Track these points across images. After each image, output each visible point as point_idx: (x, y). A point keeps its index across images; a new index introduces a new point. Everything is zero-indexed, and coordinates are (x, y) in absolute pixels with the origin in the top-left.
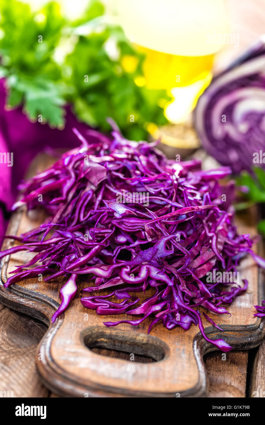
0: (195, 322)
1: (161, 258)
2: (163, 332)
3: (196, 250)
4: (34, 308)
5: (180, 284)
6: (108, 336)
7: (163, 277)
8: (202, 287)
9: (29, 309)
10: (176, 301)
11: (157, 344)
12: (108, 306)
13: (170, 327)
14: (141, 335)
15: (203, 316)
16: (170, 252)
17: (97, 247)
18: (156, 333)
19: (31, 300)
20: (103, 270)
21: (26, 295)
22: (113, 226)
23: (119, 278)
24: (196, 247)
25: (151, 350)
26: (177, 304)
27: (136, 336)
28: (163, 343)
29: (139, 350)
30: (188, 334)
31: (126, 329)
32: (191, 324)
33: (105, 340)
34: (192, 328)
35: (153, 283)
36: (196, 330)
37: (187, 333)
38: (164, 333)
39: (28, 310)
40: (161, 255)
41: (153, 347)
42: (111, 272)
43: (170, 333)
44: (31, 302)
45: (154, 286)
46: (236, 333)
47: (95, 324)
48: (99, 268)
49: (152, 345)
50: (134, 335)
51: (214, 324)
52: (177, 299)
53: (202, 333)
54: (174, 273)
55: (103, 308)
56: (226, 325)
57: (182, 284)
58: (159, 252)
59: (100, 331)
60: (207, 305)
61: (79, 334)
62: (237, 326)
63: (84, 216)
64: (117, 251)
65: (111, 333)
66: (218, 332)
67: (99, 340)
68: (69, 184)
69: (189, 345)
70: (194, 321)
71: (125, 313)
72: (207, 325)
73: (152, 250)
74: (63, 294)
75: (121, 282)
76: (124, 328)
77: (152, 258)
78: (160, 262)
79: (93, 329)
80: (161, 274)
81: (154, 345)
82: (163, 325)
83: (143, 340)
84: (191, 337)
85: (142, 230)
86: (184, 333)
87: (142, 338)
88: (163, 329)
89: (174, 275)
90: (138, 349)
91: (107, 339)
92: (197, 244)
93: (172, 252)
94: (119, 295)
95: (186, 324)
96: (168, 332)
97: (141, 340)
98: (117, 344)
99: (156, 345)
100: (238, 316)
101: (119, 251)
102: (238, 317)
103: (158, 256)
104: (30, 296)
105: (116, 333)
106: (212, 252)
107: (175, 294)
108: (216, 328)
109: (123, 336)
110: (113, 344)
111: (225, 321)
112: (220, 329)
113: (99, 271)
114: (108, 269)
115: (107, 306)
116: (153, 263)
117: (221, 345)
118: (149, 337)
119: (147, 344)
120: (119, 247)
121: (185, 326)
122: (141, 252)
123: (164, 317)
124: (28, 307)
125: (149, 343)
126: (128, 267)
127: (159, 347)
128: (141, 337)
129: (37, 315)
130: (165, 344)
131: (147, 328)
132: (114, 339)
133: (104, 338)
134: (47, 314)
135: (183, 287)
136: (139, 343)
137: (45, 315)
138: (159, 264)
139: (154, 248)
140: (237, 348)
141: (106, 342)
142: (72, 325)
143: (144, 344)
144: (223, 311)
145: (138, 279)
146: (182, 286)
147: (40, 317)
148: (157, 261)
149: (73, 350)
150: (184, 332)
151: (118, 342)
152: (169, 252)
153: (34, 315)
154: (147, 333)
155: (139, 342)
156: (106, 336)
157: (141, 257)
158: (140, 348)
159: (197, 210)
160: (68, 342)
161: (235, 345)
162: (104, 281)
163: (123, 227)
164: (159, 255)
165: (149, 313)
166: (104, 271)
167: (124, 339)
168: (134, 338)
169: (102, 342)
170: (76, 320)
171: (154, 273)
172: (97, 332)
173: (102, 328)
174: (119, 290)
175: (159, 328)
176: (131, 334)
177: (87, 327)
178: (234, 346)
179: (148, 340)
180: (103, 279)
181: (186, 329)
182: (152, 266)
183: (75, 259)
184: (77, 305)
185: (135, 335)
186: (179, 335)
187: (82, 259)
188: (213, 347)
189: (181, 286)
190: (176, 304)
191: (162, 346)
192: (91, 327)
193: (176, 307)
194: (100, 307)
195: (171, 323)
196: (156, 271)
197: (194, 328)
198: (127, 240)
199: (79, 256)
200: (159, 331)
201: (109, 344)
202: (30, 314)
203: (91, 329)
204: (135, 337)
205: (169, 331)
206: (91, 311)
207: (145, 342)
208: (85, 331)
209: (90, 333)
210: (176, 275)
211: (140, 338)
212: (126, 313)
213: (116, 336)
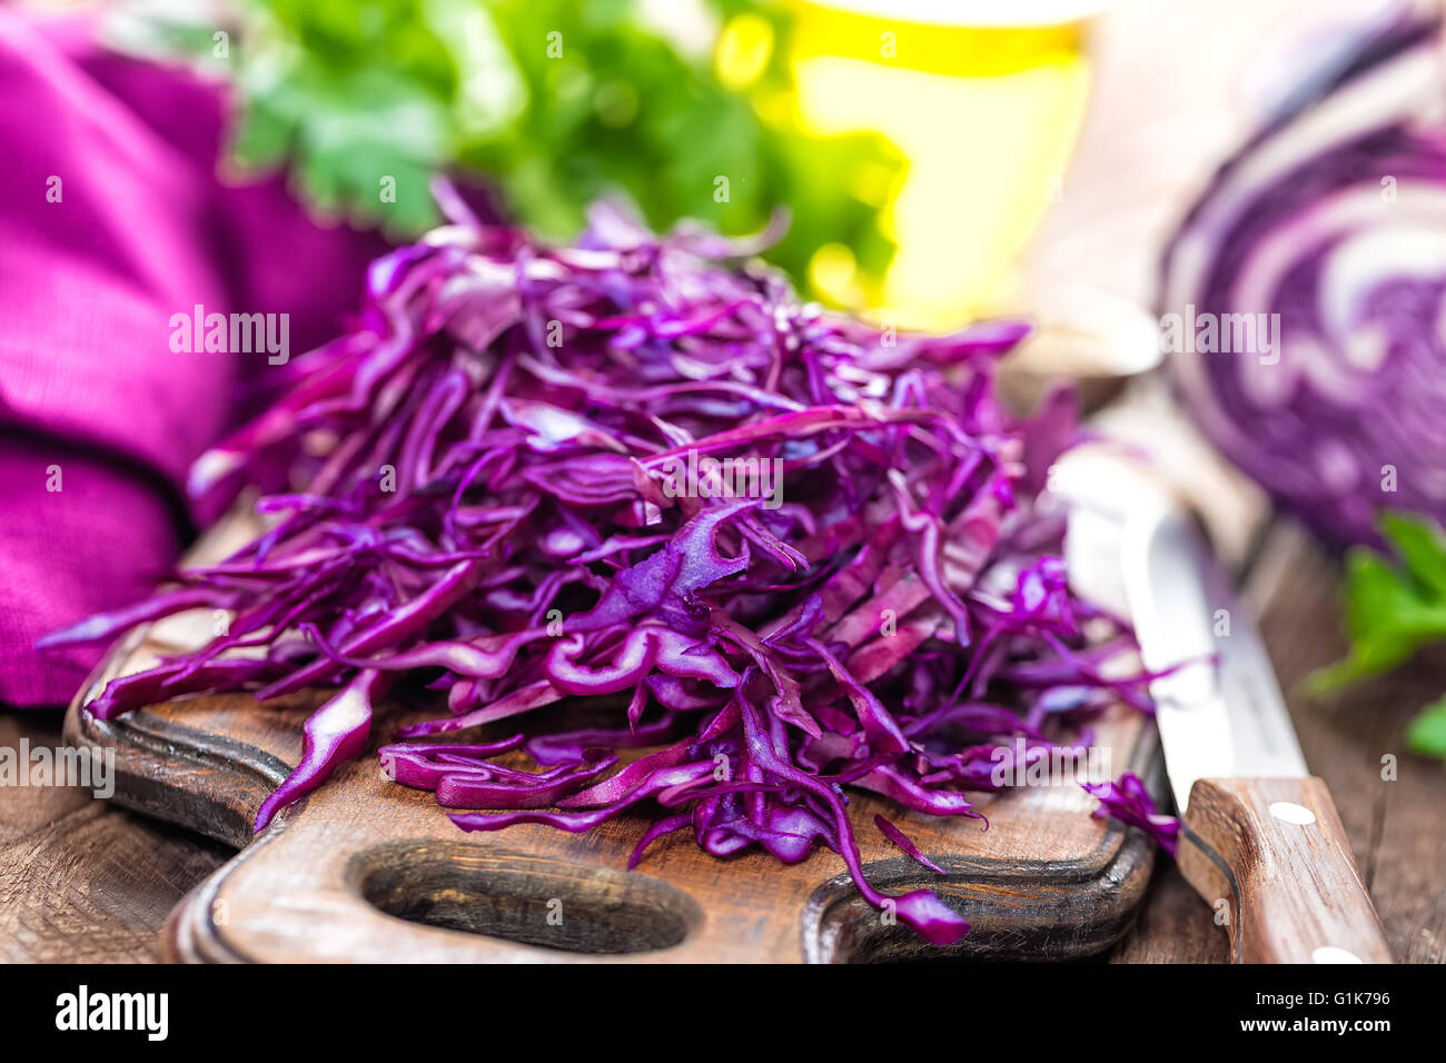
0: (831, 841)
1: (698, 590)
2: (692, 866)
3: (856, 577)
4: (202, 795)
5: (776, 693)
6: (470, 878)
7: (706, 664)
8: (870, 711)
9: (184, 800)
10: (757, 756)
11: (660, 905)
12: (487, 775)
13: (724, 848)
14: (600, 872)
15: (875, 827)
16: (731, 564)
17: (461, 568)
18: (662, 867)
19: (195, 765)
20: (482, 650)
21: (178, 746)
22: (530, 487)
23: (546, 683)
24: (859, 567)
25: (641, 935)
26: (759, 766)
27: (580, 876)
28: (682, 901)
29: (594, 935)
30: (795, 877)
31: (542, 852)
32: (815, 844)
33: (462, 897)
34: (815, 860)
35: (670, 693)
36: (832, 868)
37: (794, 873)
38: (695, 869)
39: (181, 802)
40: (695, 578)
41: (648, 921)
42: (509, 658)
43: (720, 871)
44: (194, 772)
45: (673, 703)
46: (1005, 888)
47: (419, 834)
48: (467, 644)
49: (643, 911)
50: (571, 875)
51: (911, 851)
52: (757, 745)
53: (852, 877)
54: (751, 651)
55: (464, 781)
56: (960, 859)
57: (782, 693)
58: (690, 566)
59: (440, 856)
60: (892, 783)
61: (345, 859)
62: (1008, 861)
63: (433, 467)
64: (547, 588)
65: (481, 865)
66: (929, 882)
67: (436, 897)
68: (384, 358)
69: (789, 907)
70: (828, 836)
71: (554, 806)
72: (880, 854)
73: (663, 563)
74: (314, 733)
75: (551, 697)
76: (538, 850)
77: (666, 594)
78: (696, 607)
79: (411, 847)
80: (699, 655)
81: (651, 912)
82: (699, 845)
83: (606, 892)
84: (806, 884)
85: (632, 496)
86: (780, 873)
87: (605, 886)
88: (694, 859)
89: (751, 660)
90: (592, 932)
91: (466, 890)
92: (860, 558)
93: (744, 562)
94: (545, 753)
95: (791, 840)
96: (714, 867)
97: (600, 892)
98: (508, 912)
99: (658, 908)
100: (1021, 833)
101: (555, 588)
102: (1018, 836)
103: (688, 583)
104: (190, 749)
105: (502, 866)
106: (918, 586)
107: (750, 729)
108: (921, 864)
109: (529, 877)
110: (493, 911)
111: (961, 845)
112: (935, 870)
113: (462, 656)
114: (502, 646)
115: (482, 774)
116: (670, 613)
117: (926, 916)
118: (631, 881)
119: (621, 908)
120: (555, 574)
121: (789, 845)
122: (624, 574)
123: (703, 814)
124: (180, 790)
125: (631, 906)
126: (580, 638)
127: (668, 917)
128: (601, 879)
129: (216, 821)
130: (691, 903)
131: (629, 852)
132: (493, 892)
133: (455, 886)
134: (250, 812)
135: (787, 706)
136: (593, 905)
137: (239, 815)
138: (690, 616)
139: (669, 553)
140: (1011, 951)
141: (463, 906)
142: (328, 832)
143: (611, 909)
144: (952, 803)
145: (607, 676)
146: (781, 703)
147: (225, 827)
148: (685, 606)
149: (306, 903)
150: (781, 870)
151: (510, 906)
152: (729, 564)
153: (205, 823)
154: (625, 867)
155: (591, 899)
156: (463, 877)
157: (626, 595)
158: (596, 925)
159: (855, 420)
160: (296, 879)
161: (999, 937)
162: (484, 696)
163: (564, 490)
164: (689, 581)
165: (640, 792)
166: (485, 656)
167: (535, 890)
168: (572, 886)
169: (449, 902)
170: (347, 818)
171: (674, 651)
172: (426, 861)
173: (447, 847)
174: (551, 739)
175: (679, 854)
176: (560, 871)
177: (386, 840)
178: (996, 943)
179: (628, 893)
180: (481, 690)
181: (789, 862)
182: (670, 628)
183: (380, 613)
184: (365, 776)
185: (576, 872)
186: (756, 878)
187: (401, 614)
188: (907, 940)
189: (778, 700)
190: (755, 769)
191: (679, 911)
192: (401, 839)
193: (756, 777)
194: (449, 779)
195: (729, 834)
196: (682, 645)
197: (825, 861)
198: (585, 540)
199: (393, 605)
200: (679, 864)
201: (477, 915)
202: (189, 822)
203: (401, 850)
204: (574, 879)
205: (719, 865)
206: (418, 795)
207: (614, 899)
208: (376, 852)
209: (396, 861)
210: (759, 658)
211: (596, 883)
212: (557, 804)
213: (501, 877)
